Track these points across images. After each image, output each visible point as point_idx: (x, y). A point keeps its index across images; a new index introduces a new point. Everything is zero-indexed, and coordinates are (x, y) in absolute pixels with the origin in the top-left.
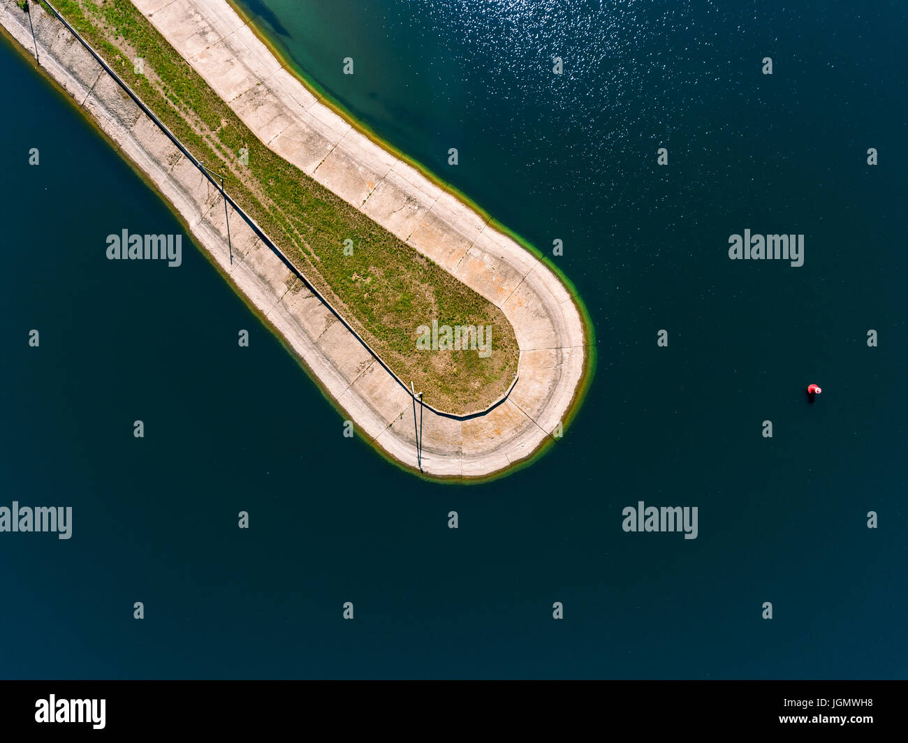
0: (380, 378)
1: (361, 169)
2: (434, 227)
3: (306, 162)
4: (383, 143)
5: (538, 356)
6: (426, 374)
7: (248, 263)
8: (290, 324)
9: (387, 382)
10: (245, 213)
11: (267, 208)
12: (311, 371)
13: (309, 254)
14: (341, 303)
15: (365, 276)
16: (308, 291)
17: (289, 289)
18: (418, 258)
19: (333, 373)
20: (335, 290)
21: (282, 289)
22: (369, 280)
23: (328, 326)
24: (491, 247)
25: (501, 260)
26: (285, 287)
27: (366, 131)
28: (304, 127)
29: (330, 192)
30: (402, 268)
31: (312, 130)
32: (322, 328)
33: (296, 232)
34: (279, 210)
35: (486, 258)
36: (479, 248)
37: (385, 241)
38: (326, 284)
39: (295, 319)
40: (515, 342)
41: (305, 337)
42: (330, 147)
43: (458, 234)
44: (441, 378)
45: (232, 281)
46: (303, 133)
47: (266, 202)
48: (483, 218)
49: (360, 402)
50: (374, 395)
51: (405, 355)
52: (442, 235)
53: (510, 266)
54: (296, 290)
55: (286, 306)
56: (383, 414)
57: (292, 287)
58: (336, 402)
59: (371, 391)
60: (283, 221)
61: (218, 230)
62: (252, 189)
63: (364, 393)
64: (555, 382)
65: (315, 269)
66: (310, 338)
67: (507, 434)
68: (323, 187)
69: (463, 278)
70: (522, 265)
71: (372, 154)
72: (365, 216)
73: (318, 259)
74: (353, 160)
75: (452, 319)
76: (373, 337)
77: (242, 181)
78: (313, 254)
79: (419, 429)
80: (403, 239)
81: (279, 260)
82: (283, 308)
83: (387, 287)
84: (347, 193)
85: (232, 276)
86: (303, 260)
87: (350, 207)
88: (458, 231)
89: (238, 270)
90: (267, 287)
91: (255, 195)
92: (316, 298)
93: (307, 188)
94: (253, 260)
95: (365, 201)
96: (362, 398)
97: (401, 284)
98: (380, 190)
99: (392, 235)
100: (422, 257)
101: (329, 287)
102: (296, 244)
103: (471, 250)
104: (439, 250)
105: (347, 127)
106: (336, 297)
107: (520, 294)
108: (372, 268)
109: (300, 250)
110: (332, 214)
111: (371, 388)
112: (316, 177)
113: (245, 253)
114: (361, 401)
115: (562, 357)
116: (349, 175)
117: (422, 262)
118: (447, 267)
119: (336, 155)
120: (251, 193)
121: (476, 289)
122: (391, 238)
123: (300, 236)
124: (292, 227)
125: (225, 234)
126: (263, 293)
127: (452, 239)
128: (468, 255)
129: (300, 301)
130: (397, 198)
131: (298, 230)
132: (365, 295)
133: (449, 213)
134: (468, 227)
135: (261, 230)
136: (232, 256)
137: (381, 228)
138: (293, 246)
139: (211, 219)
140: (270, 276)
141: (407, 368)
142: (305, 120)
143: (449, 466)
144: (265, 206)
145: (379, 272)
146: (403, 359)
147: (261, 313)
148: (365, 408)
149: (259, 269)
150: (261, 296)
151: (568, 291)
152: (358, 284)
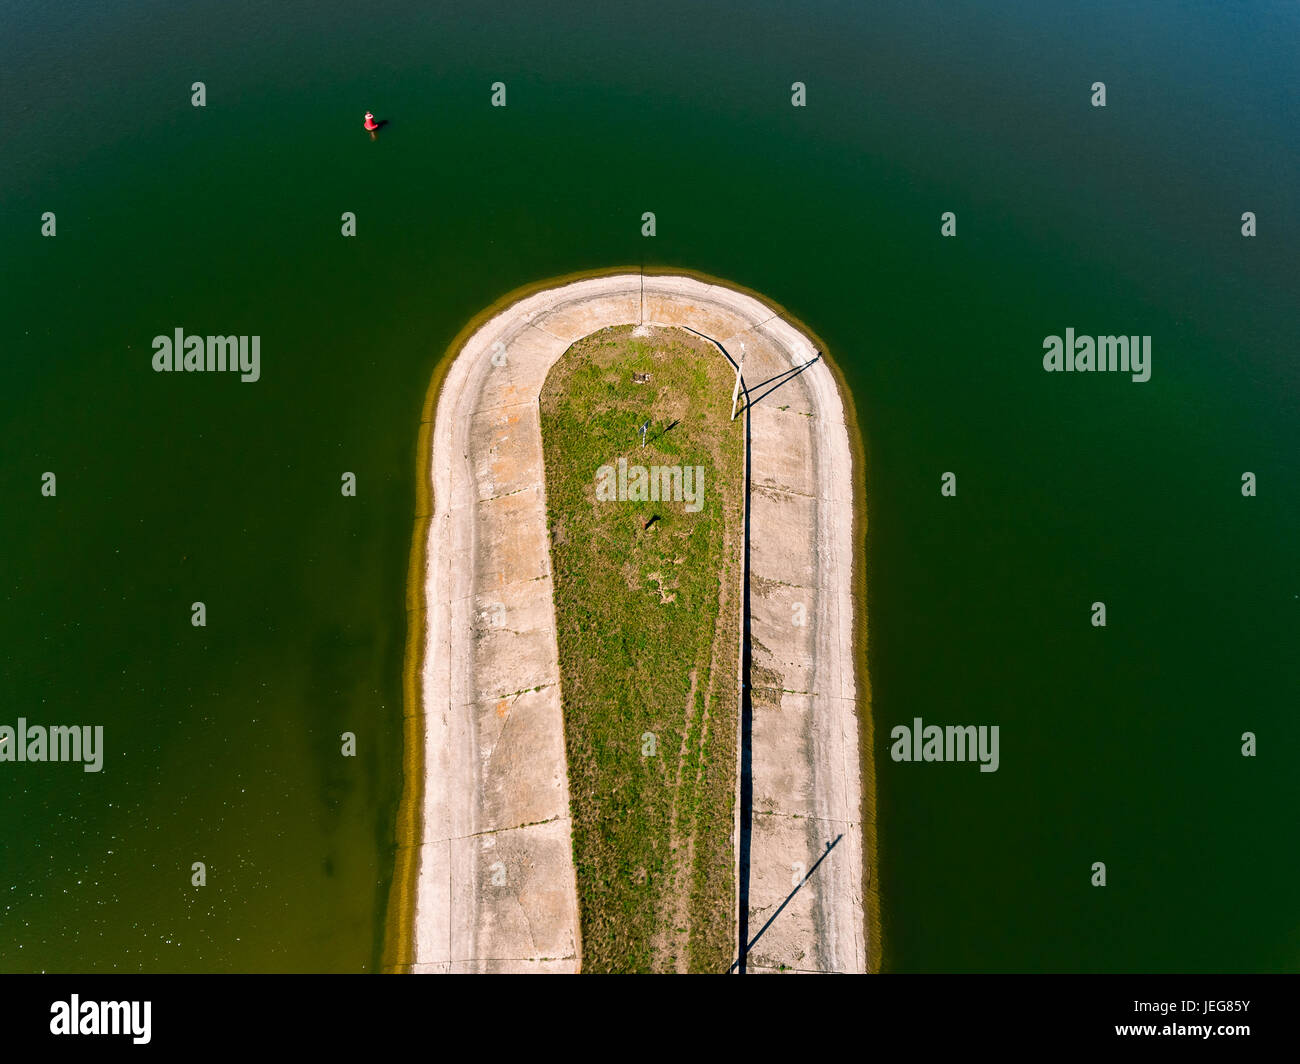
0: (766, 463)
1: (487, 752)
2: (495, 565)
3: (552, 850)
4: (413, 766)
5: (561, 331)
6: (706, 413)
7: (811, 804)
8: (827, 648)
9: (764, 451)
10: (737, 874)
11: (691, 840)
12: (856, 567)
13: (700, 696)
14: (723, 587)
15: (655, 585)
16: (755, 653)
17: (782, 691)
18: (560, 538)
19: (826, 533)
20: (715, 609)
21: (794, 704)
22: (653, 576)
23: (774, 584)
24: (462, 485)
25: (472, 455)
26: (785, 700)
27: (410, 816)
28: (486, 929)
29: (569, 752)
30: (594, 547)
31: (480, 910)
32: (785, 592)
33: (685, 750)
34: (675, 814)
35: (483, 472)
36: (477, 491)
37: (575, 601)
38: (718, 631)
39: (812, 646)
40: (566, 354)
41: (822, 609)
42: (489, 842)
43: (478, 531)
44: (692, 394)
45: (864, 810)
46: (500, 917)
47: (683, 850)
48: (428, 524)
49: (824, 471)
50: (797, 459)
51: (709, 453)
52: (498, 546)
53: (471, 438)
54: (771, 676)
55: (811, 676)
56: (807, 432)
57: (774, 686)
58: (856, 503)
59: (795, 466)
60: (688, 789)
61: (813, 915)
62: (683, 903)
63: (808, 473)
64: (576, 302)
65: (714, 666)
66: (816, 601)
67: (684, 302)
68: (571, 771)
69: (537, 469)
70: (457, 431)
71: (445, 762)
72: (561, 662)
73: (694, 676)
74: (480, 781)
75: (606, 437)
76: (726, 508)
77: (685, 938)
78: (694, 688)
79: (779, 381)
80: (550, 581)
81: (756, 745)
82: (817, 679)
83: (640, 543)
84: (546, 727)
85: (856, 817)
86: (719, 697)
87: (567, 701)
88: (473, 536)
89: (837, 813)
90: (814, 735)
91: (690, 883)
92: (753, 633)
93: (596, 797)
94: (798, 797)
95: (538, 689)
96: (815, 472)
97: (618, 530)
98: (499, 686)
99: (557, 598)
100: (553, 536)
101: (719, 623)
102: (705, 731)
103: (488, 497)
104: (524, 529)
105: (429, 854)
106: (723, 599)
107: (498, 400)
108: (634, 586)
109: (707, 715)
110: (603, 715)
111: (792, 469)
112: (564, 809)
113: (800, 822)
114: (820, 472)
115: (539, 316)
116: (514, 757)
117: (560, 530)
118: (538, 498)
119: (495, 816)
120: (693, 897)
121: (538, 439)
122: (562, 596)
123: (686, 736)
124: (682, 763)
125: (807, 895)
126: (829, 735)
127: (492, 532)
128: (497, 493)
129: (780, 657)
130: (491, 653)
131: (679, 749)
132: (680, 561)
133: (456, 569)
134: (458, 533)
135: (737, 814)
136: (830, 847)
137: (559, 621)
138: (711, 732)
139: (807, 950)
140: (791, 742)
141: (721, 439)
142: (470, 942)
144: (692, 847)
145: (630, 572)
146: (716, 452)
147: (859, 713)
148: (823, 461)
149: (800, 771)
150: (835, 734)
151: (448, 368)
152: (675, 585)
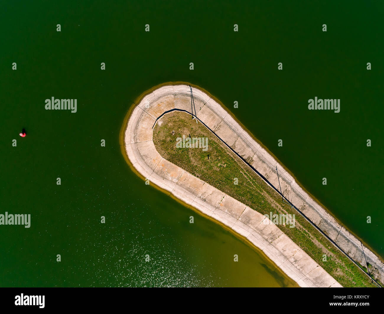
0: (211, 124)
1: (226, 211)
2: (194, 190)
3: (249, 212)
4: (217, 222)
5: (145, 139)
6: (192, 127)
7: (270, 168)
8: (250, 143)
9: (208, 122)
10: (273, 188)
11: (264, 191)
12: (240, 124)
13: (245, 173)
14: (230, 154)
15: (221, 166)
16: (244, 158)
17: (252, 158)
18: (199, 176)
19: (230, 124)
20: (233, 159)
21: (255, 158)
22: (219, 165)
23: (234, 144)
24: (169, 183)
25: (164, 178)
26: (254, 159)
27: (226, 227)
28: (251, 226)
29: (238, 200)
30: (205, 171)
31: (248, 225)
32: (237, 143)
33: (251, 182)
34: (259, 191)
35: (170, 179)
36: (174, 182)
37: (214, 182)
38: (237, 162)
39: (248, 146)
40: (155, 144)
41: (244, 138)
42: (240, 219)
43: (183, 187)
44: (185, 126)
45: (276, 159)
46: (251, 224)
47: (264, 194)
48: (173, 195)
49: (218, 113)
50: (213, 116)
51: (201, 134)
52: (190, 186)
53: (160, 176)
54: (249, 158)
55: (253, 151)
56: (208, 109)
57: (251, 159)
58: (228, 112)
59: (214, 118)
60: (257, 186)
61: (283, 180)
62: (271, 199)
63: (217, 117)
64: (136, 128)
65: (242, 167)
66: (241, 138)
67: (155, 105)
68: (241, 202)
69: (179, 169)
70: (155, 177)
71: (222, 218)
72: (223, 192)
73: (241, 172)
74: (230, 215)
75: (182, 151)
76: (215, 141)
77: (275, 201)
78: (243, 173)
79: (193, 104)
80: (206, 183)
81: (257, 170)
82: (254, 150)
83: (211, 162)
84: (231, 200)
85: (276, 162)
86: (247, 171)
87: (230, 195)
88: (183, 189)
89: (273, 164)
90: (261, 158)
91: (269, 196)
92: (240, 155)
93: (248, 201)
94: (268, 169)
95: (224, 198)
96: (218, 115)
97: (205, 164)
98: (217, 203)
99: (211, 184)
100: (198, 177)
101: (235, 160)
102: (251, 177)
103: (177, 181)
104: (191, 180)
105: (233, 228)
106: (232, 156)
107: (154, 165)
108: (218, 170)
109: (249, 175)
110: (237, 191)
111: (214, 120)
112: (245, 206)
113: (271, 172)
114: (218, 114)
115: (134, 139)
116: (231, 208)
117: (197, 174)
118: (186, 173)
119: (237, 216)
120: (271, 197)
121: (173, 165)
122: (211, 183)
123: (249, 180)
124: (253, 184)
125: (280, 179)
126: (263, 156)
127: (186, 185)
128: (178, 179)
129: (247, 153)
130: (210, 200)
131: (250, 183)
132: (220, 158)
133: (188, 196)
134: (180, 191)
135: (266, 182)
136: (277, 170)
137: (216, 187)
138: (251, 176)
139: (286, 185)
140: (260, 163)
141: (200, 129)
142: (251, 229)
143: (179, 89)
144: (265, 192)
145: (215, 168)
146: (202, 133)
147: (263, 147)
148: (216, 111)
149: (265, 165)
150: (263, 154)
151: (134, 168)
152: (223, 162)
